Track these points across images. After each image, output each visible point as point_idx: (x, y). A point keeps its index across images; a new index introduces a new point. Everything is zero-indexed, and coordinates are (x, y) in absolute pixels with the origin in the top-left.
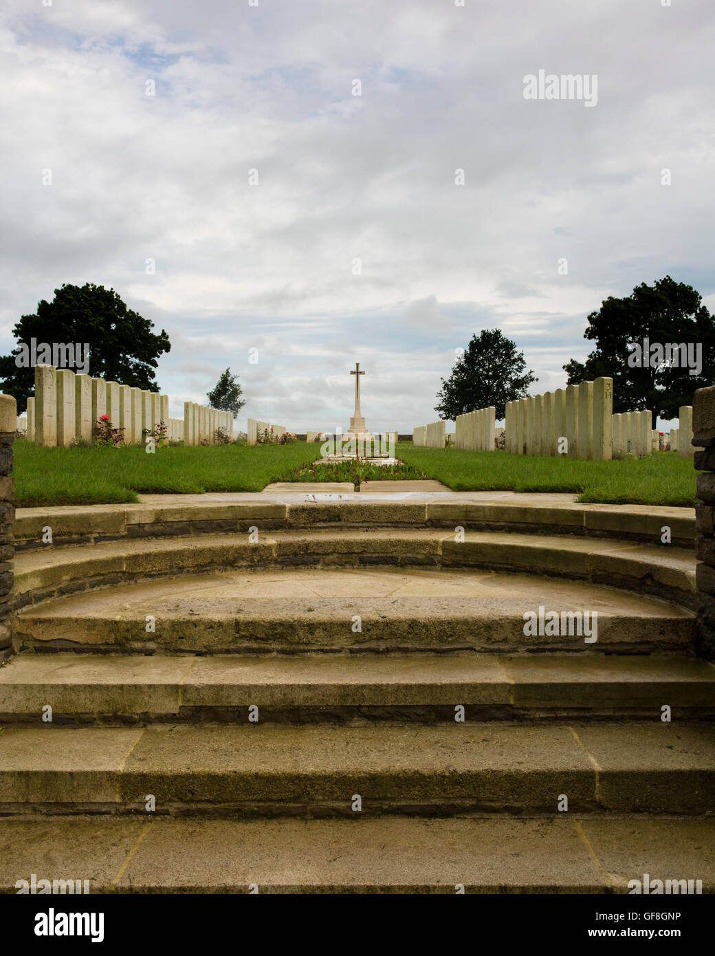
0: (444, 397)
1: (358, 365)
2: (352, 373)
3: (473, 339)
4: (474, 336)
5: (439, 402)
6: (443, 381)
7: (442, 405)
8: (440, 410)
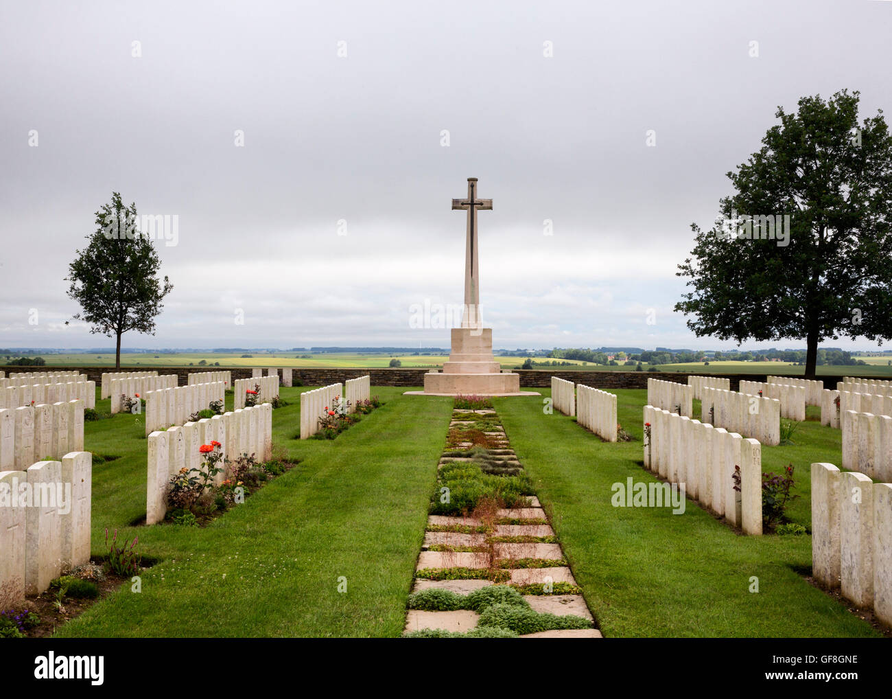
0: (698, 277)
1: (472, 182)
2: (457, 205)
3: (779, 122)
4: (781, 114)
5: (686, 288)
6: (695, 235)
7: (696, 297)
8: (688, 310)
